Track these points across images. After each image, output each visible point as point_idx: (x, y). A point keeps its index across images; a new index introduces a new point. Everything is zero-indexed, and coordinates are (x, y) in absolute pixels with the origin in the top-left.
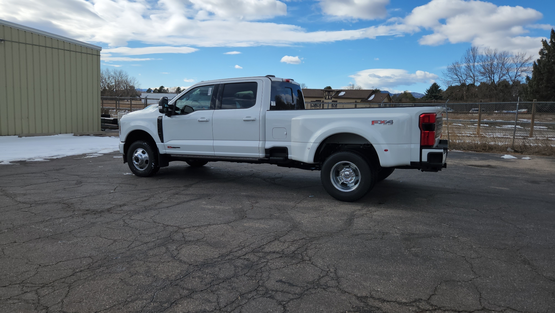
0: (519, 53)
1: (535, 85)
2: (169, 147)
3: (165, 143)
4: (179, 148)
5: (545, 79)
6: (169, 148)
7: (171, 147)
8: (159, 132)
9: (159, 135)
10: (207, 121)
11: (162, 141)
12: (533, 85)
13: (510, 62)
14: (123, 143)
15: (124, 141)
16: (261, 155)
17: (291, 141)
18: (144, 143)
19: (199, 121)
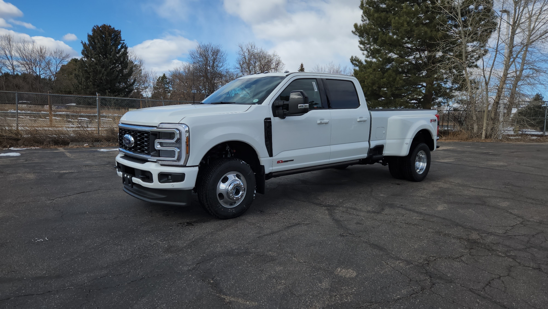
0: (58, 50)
1: (84, 82)
2: (278, 162)
3: (273, 158)
4: (293, 160)
5: (91, 77)
6: (280, 163)
7: (282, 162)
8: (266, 141)
9: (267, 145)
10: (326, 123)
11: (271, 155)
12: (83, 82)
13: (47, 56)
14: (197, 169)
15: (198, 164)
16: (365, 155)
17: (386, 139)
18: (241, 161)
19: (321, 124)
